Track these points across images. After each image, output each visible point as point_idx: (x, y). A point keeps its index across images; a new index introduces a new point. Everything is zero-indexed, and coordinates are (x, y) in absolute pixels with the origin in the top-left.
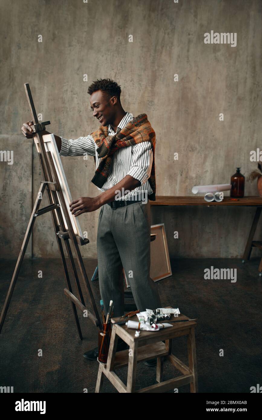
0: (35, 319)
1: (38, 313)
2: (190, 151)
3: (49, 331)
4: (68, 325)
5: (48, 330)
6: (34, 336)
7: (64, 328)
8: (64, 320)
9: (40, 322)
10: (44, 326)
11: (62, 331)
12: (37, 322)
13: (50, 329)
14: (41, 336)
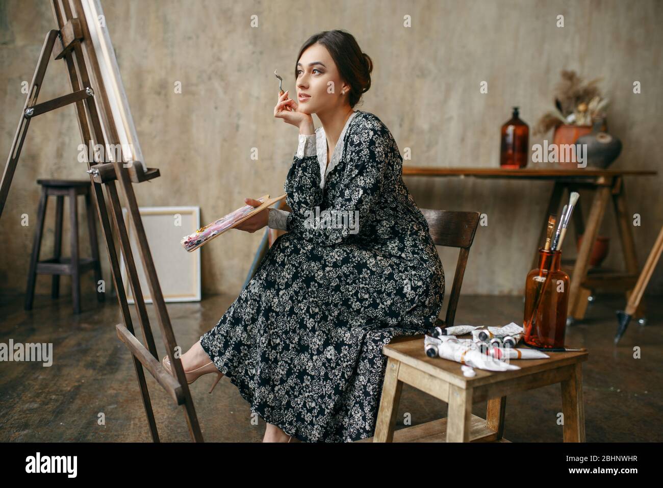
0: (107, 400)
1: (114, 389)
2: (418, 76)
3: (135, 424)
4: (176, 411)
5: (132, 422)
6: (101, 433)
7: (168, 417)
8: (168, 401)
9: (116, 406)
10: (125, 414)
11: (162, 423)
12: (110, 404)
13: (137, 420)
14: (116, 433)
